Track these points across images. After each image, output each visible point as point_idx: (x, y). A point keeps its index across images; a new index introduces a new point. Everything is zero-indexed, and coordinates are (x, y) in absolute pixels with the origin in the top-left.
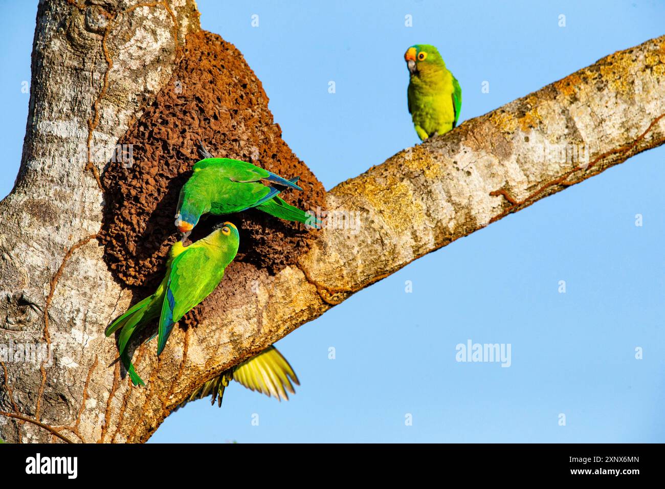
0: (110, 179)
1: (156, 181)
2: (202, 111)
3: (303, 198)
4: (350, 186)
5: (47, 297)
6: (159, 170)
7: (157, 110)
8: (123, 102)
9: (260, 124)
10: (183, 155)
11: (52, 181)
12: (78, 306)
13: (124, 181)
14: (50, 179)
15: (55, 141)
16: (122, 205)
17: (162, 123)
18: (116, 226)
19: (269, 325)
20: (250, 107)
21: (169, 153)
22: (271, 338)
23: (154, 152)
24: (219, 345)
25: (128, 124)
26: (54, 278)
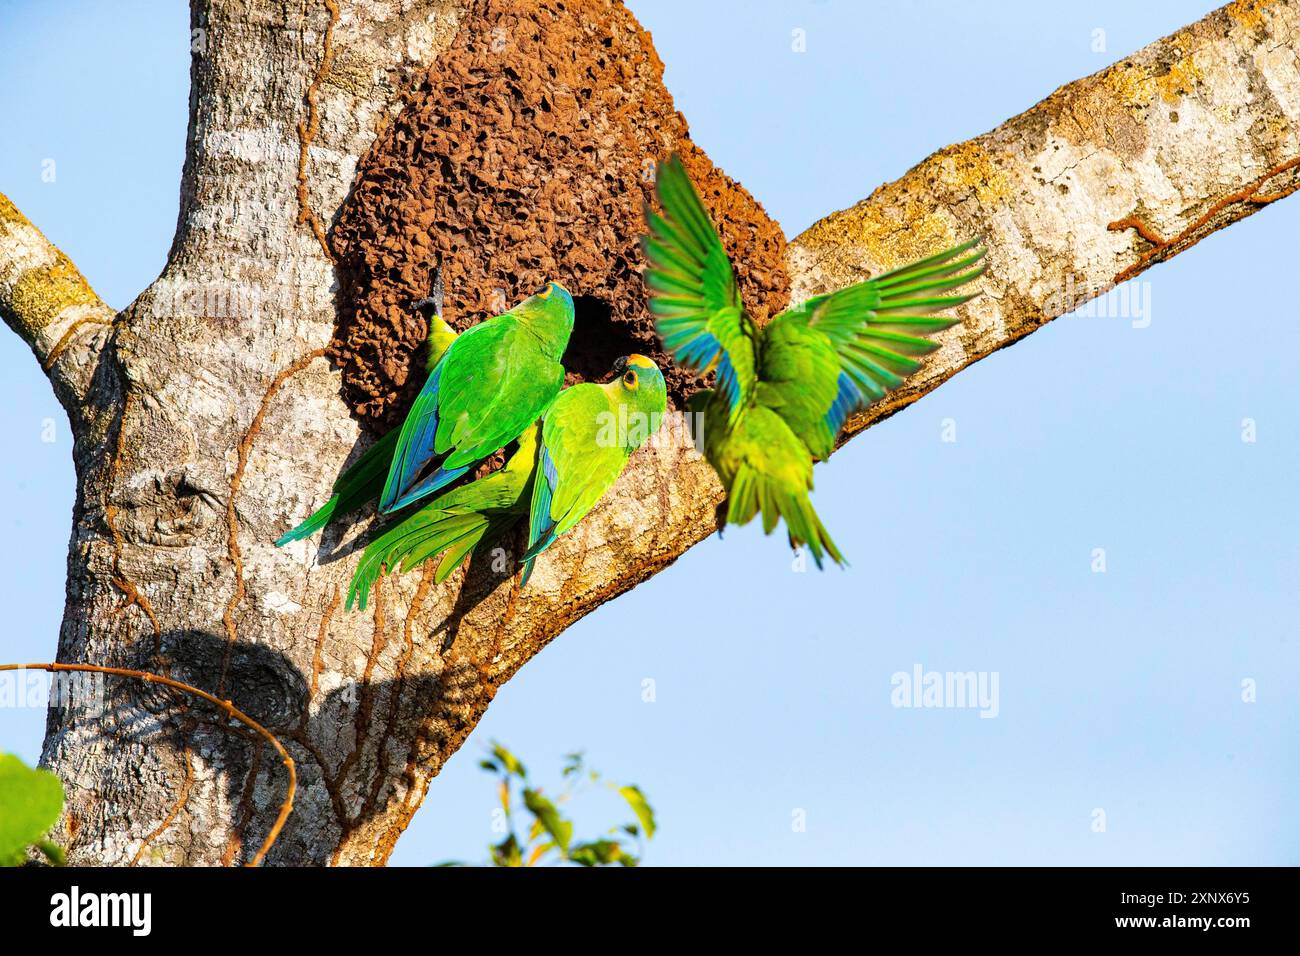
0: (344, 237)
1: (433, 237)
2: (518, 94)
3: (735, 254)
4: (835, 225)
5: (233, 477)
6: (436, 216)
7: (429, 99)
8: (364, 87)
9: (641, 116)
10: (482, 183)
11: (235, 248)
12: (293, 490)
13: (370, 241)
14: (231, 244)
15: (238, 169)
16: (368, 289)
17: (439, 124)
18: (360, 330)
19: (683, 508)
20: (620, 83)
21: (455, 180)
22: (690, 532)
23: (425, 180)
24: (585, 552)
25: (376, 128)
26: (244, 439)
